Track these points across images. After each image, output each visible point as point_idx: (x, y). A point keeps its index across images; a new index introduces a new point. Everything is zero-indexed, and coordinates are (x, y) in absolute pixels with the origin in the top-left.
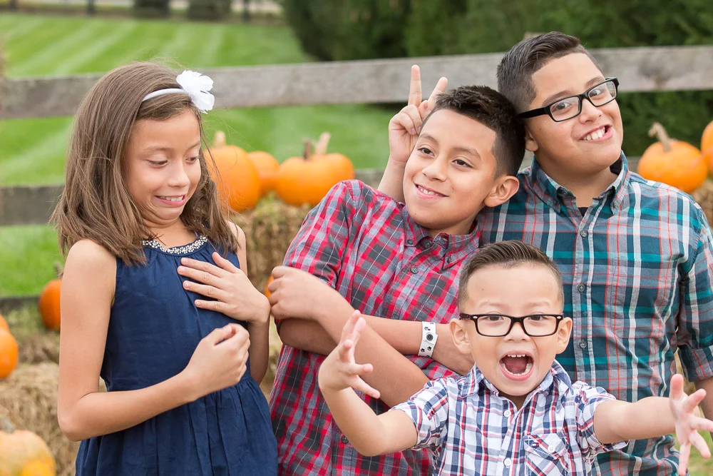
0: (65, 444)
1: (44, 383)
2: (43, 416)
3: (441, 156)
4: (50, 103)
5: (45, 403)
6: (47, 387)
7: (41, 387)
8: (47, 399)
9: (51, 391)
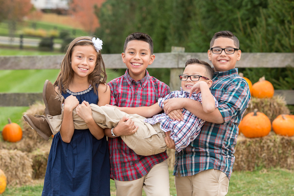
0: (9, 175)
1: (3, 154)
2: (3, 165)
3: (138, 53)
4: (9, 65)
5: (4, 161)
6: (5, 155)
7: (2, 155)
8: (4, 159)
9: (6, 157)
